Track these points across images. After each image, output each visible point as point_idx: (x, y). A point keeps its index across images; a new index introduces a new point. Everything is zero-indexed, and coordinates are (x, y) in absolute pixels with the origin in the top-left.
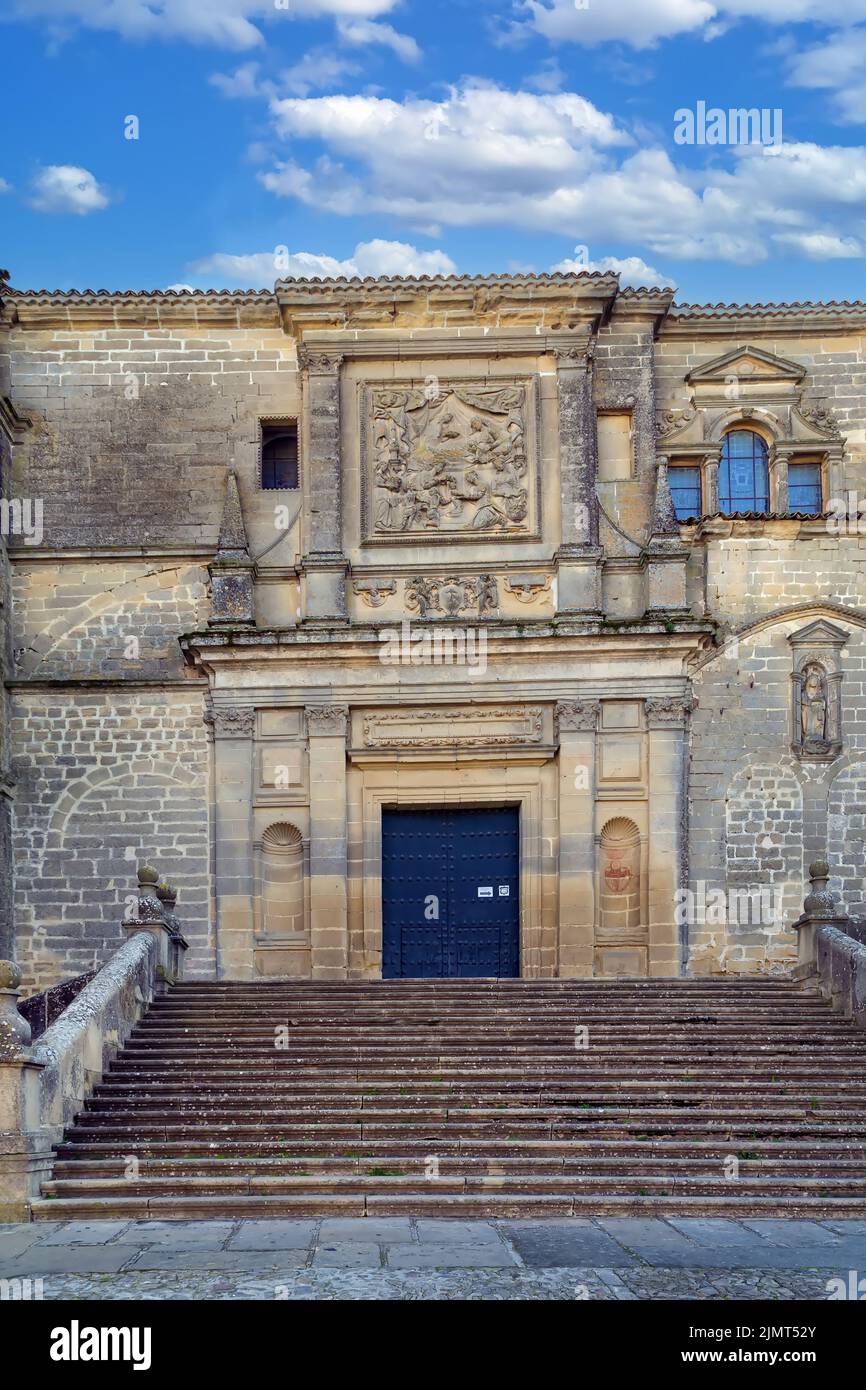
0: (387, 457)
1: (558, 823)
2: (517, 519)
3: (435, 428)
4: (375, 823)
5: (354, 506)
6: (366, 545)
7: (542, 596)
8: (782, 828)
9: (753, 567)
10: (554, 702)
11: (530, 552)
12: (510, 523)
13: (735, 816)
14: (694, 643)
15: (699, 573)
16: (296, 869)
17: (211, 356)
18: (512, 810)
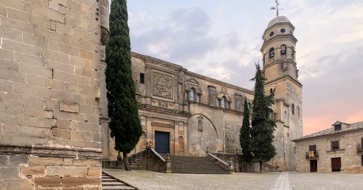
0: (156, 83)
1: (174, 135)
2: (170, 96)
3: (161, 81)
4: (154, 133)
5: (152, 89)
6: (153, 95)
7: (173, 107)
8: (197, 139)
9: (194, 108)
10: (174, 121)
11: (171, 101)
12: (169, 96)
13: (193, 137)
14: (189, 116)
15: (189, 108)
16: (144, 137)
17: (134, 61)
18: (169, 133)
